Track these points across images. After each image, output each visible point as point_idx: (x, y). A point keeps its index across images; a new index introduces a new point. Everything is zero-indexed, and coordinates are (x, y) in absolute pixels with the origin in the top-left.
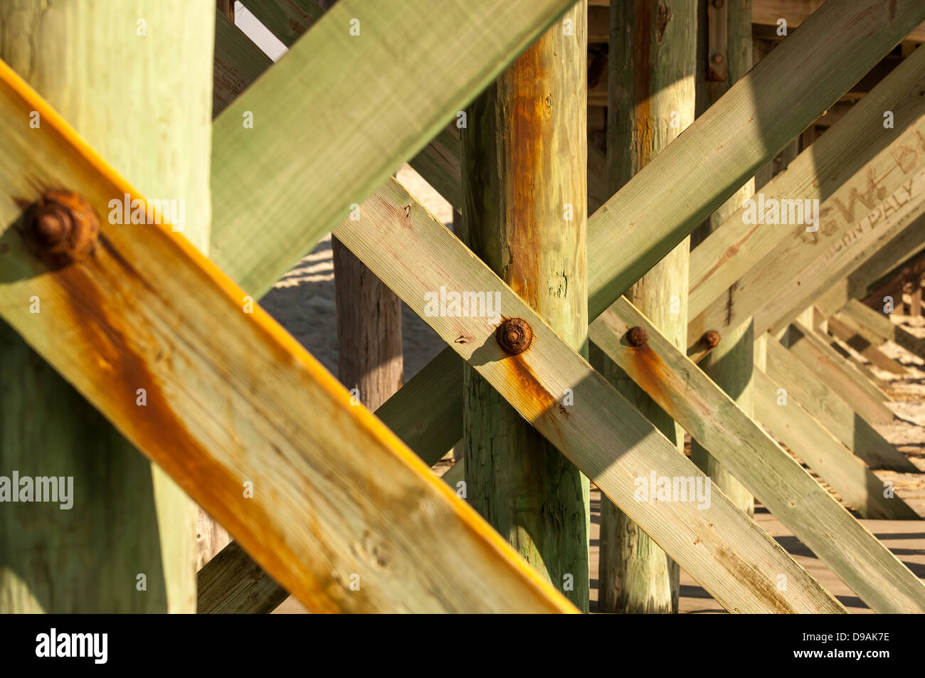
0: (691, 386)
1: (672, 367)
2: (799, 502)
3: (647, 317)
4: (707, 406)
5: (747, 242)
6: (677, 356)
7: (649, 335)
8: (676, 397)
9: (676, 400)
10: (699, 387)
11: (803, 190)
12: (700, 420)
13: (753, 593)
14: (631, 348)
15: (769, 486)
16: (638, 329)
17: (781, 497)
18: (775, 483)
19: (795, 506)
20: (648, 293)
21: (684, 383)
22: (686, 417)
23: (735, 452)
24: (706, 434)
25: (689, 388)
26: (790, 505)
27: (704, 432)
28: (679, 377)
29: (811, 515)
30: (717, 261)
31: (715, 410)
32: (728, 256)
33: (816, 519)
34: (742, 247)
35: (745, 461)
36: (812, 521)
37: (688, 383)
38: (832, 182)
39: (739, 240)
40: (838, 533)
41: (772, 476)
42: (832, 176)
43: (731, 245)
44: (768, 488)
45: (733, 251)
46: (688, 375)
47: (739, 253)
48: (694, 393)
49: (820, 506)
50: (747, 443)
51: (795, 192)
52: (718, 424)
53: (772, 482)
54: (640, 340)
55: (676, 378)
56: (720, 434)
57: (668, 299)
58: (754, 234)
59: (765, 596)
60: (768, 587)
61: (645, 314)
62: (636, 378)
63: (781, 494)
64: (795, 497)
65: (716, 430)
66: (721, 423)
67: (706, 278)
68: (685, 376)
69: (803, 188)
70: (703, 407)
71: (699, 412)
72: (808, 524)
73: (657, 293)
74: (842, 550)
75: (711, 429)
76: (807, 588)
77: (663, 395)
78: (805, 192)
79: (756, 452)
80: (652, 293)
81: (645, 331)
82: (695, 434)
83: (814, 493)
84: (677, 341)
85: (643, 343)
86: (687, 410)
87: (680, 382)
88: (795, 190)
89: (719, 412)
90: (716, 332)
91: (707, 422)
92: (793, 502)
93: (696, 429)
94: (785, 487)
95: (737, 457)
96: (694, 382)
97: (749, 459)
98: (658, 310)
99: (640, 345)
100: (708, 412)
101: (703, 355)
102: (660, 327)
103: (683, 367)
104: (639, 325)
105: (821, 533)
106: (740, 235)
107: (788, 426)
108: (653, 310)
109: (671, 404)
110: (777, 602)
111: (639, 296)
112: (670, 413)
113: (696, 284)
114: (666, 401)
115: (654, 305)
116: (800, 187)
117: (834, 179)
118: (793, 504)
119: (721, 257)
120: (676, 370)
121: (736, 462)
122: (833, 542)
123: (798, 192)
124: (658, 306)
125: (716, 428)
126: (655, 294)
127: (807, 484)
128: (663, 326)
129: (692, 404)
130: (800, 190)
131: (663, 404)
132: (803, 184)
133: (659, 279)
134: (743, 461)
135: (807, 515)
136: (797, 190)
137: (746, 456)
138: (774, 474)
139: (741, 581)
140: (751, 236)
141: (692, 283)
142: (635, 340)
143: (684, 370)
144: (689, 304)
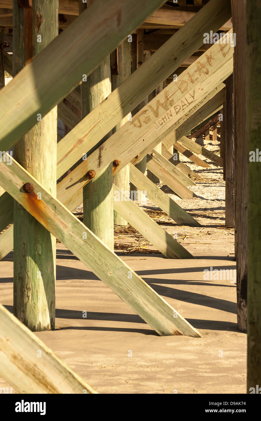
0: (57, 213)
1: (47, 204)
2: (114, 273)
3: (34, 177)
4: (65, 223)
5: (88, 136)
6: (49, 198)
7: (35, 187)
8: (49, 219)
9: (49, 221)
10: (61, 214)
11: (116, 109)
12: (62, 231)
13: (34, 381)
14: (25, 194)
15: (98, 264)
16: (29, 184)
17: (105, 270)
18: (101, 263)
19: (111, 275)
20: (34, 165)
21: (53, 212)
22: (54, 229)
23: (80, 247)
24: (65, 238)
25: (56, 214)
26: (109, 275)
27: (64, 237)
28: (50, 209)
29: (120, 279)
30: (72, 146)
31: (70, 225)
32: (78, 144)
33: (123, 281)
34: (86, 140)
35: (86, 252)
36: (121, 282)
37: (55, 212)
38: (130, 105)
39: (83, 136)
40: (134, 288)
41: (100, 260)
42: (130, 102)
43: (79, 138)
44: (98, 266)
45: (80, 141)
46: (55, 207)
47: (84, 142)
48: (59, 217)
49: (125, 274)
50: (86, 242)
51: (112, 110)
52: (71, 233)
53: (100, 263)
54: (30, 189)
55: (49, 210)
56: (72, 238)
57: (45, 168)
58: (91, 132)
59: (42, 383)
60: (43, 377)
61: (33, 176)
62: (28, 210)
63: (104, 269)
64: (112, 270)
65: (70, 236)
66: (73, 232)
67: (66, 155)
68: (54, 208)
69: (116, 108)
70: (64, 224)
71: (61, 227)
72: (119, 284)
73: (39, 165)
74: (136, 297)
75: (68, 235)
76: (66, 377)
77: (43, 218)
78: (117, 110)
79: (91, 247)
80: (37, 165)
81: (32, 185)
82: (60, 238)
83: (122, 268)
84: (50, 189)
85: (32, 191)
86: (55, 226)
87: (51, 211)
88: (111, 109)
89: (72, 227)
90: (94, 171)
91: (66, 232)
92: (110, 272)
93: (60, 236)
94: (106, 265)
95: (82, 250)
96: (59, 211)
97: (87, 251)
98: (40, 173)
99: (30, 192)
100: (66, 227)
101: (88, 182)
102: (41, 183)
103: (52, 203)
104: (30, 182)
105: (125, 289)
106: (83, 133)
107: (130, 214)
108: (37, 173)
109: (47, 223)
110: (49, 387)
111: (30, 166)
112: (47, 228)
113: (62, 158)
114: (44, 221)
115: (38, 171)
116: (114, 108)
117: (131, 104)
118: (110, 274)
119: (75, 144)
120: (49, 205)
121: (81, 253)
122: (131, 293)
123: (113, 110)
124: (40, 171)
125: (70, 235)
126: (38, 166)
127: (118, 263)
128: (43, 181)
129: (57, 222)
130: (114, 109)
131: (43, 223)
132: (116, 106)
133: (40, 158)
134: (84, 252)
135: (118, 279)
136: (113, 109)
137: (85, 249)
138: (100, 258)
139: (27, 374)
140: (90, 134)
141: (59, 158)
142: (28, 189)
143: (53, 205)
144: (57, 169)
